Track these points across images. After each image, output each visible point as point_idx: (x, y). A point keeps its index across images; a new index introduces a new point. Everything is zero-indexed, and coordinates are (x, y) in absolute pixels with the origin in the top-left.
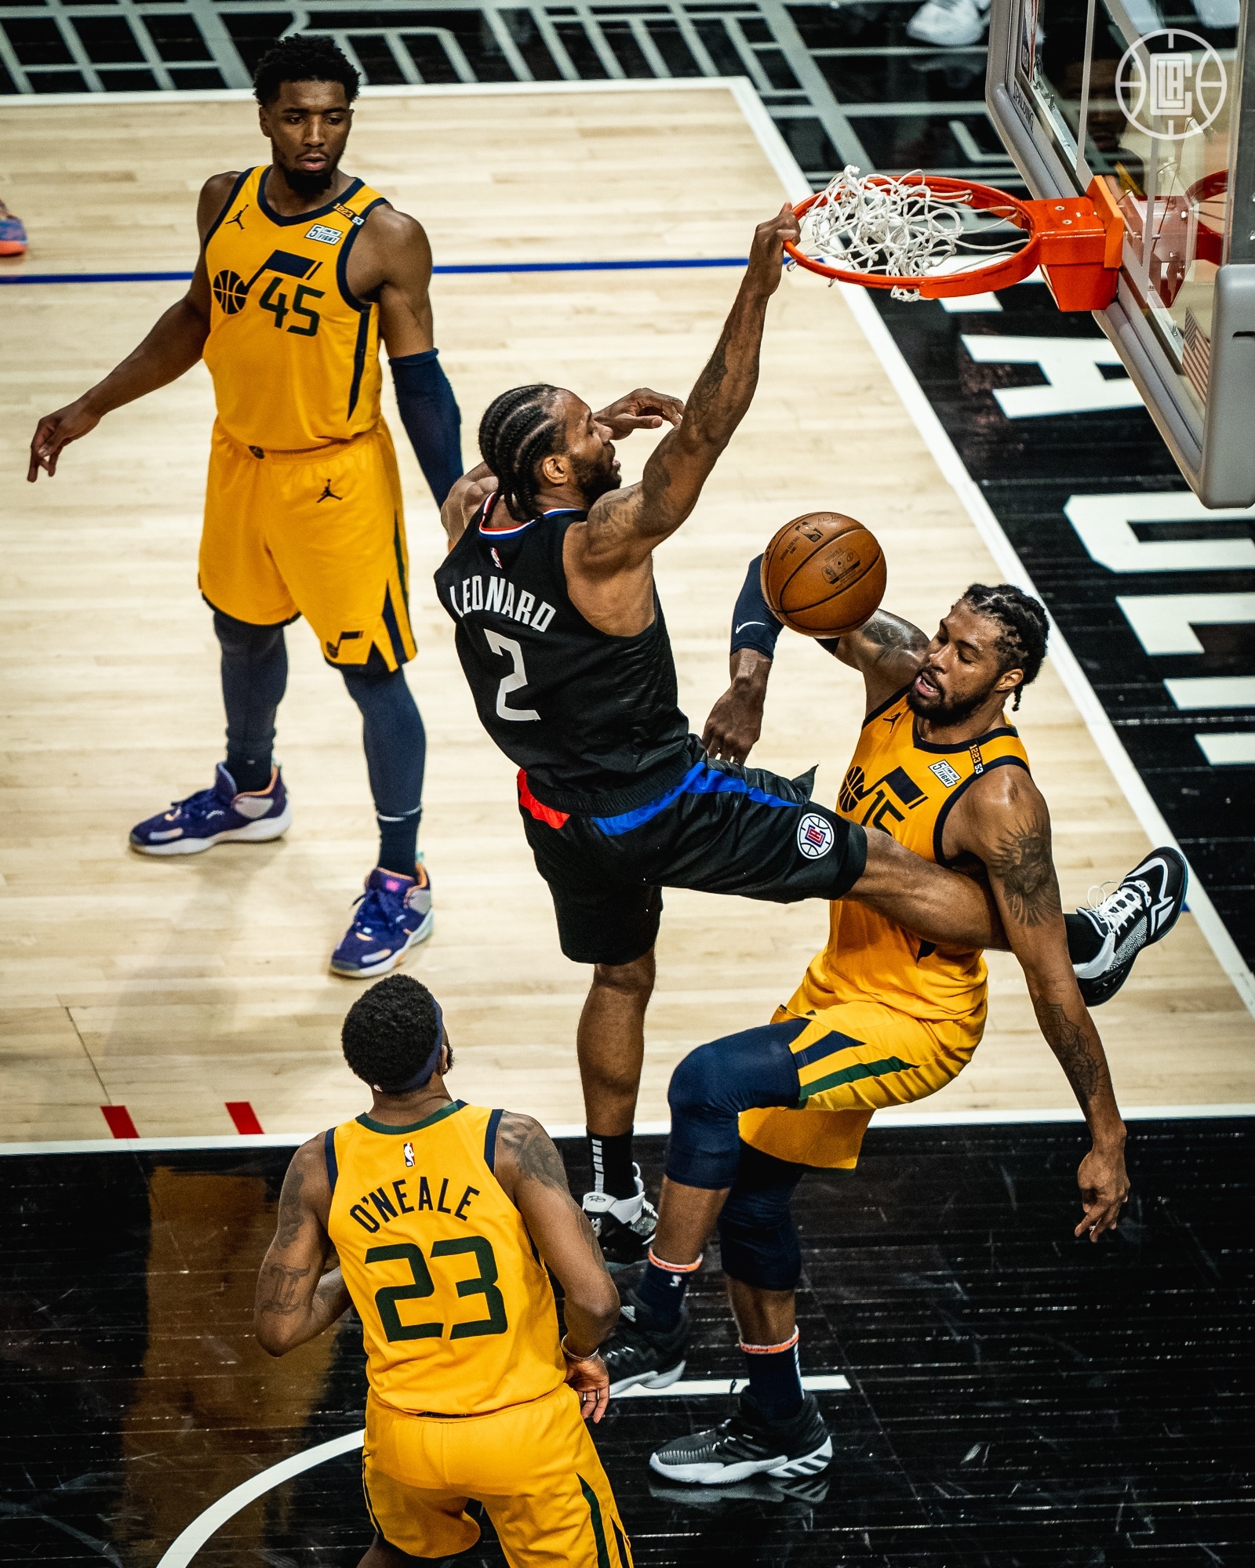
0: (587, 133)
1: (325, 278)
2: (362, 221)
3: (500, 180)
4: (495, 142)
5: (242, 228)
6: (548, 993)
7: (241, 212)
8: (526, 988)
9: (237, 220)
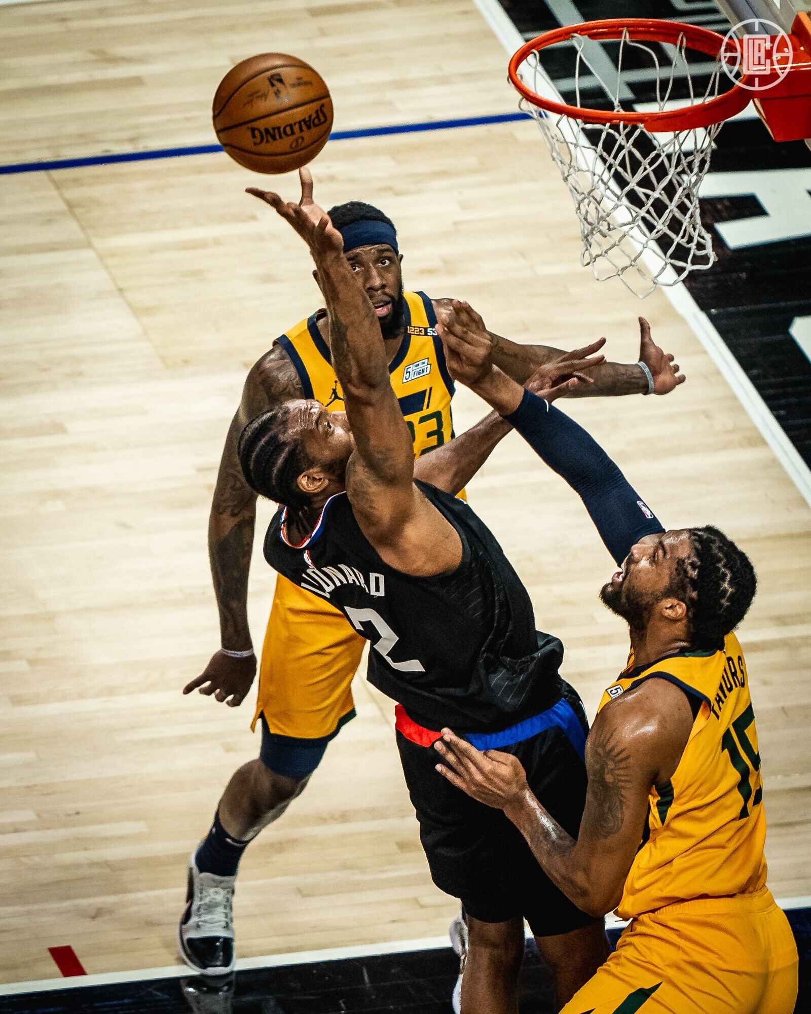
0: (316, 12)
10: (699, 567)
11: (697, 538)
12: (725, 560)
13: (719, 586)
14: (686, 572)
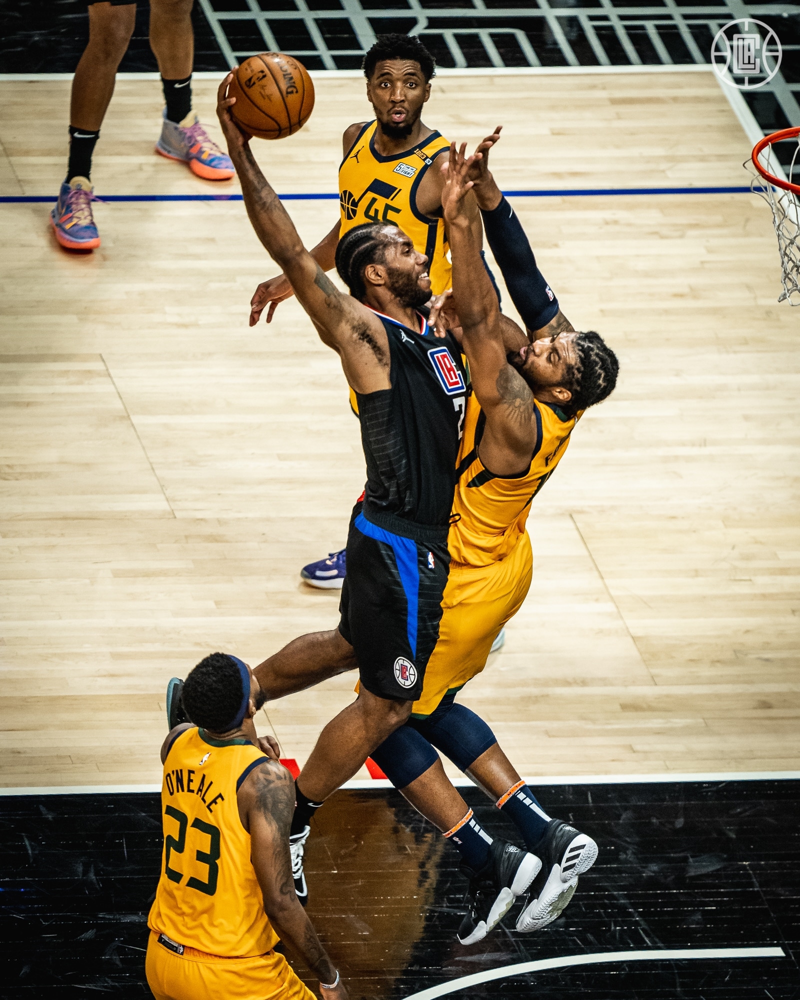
0: (614, 102)
1: (402, 200)
2: (431, 161)
3: (555, 133)
4: (554, 107)
5: (358, 162)
6: (582, 686)
7: (359, 151)
8: (567, 683)
9: (356, 156)
10: (582, 372)
11: (580, 348)
12: (600, 363)
13: (596, 382)
14: (573, 374)
